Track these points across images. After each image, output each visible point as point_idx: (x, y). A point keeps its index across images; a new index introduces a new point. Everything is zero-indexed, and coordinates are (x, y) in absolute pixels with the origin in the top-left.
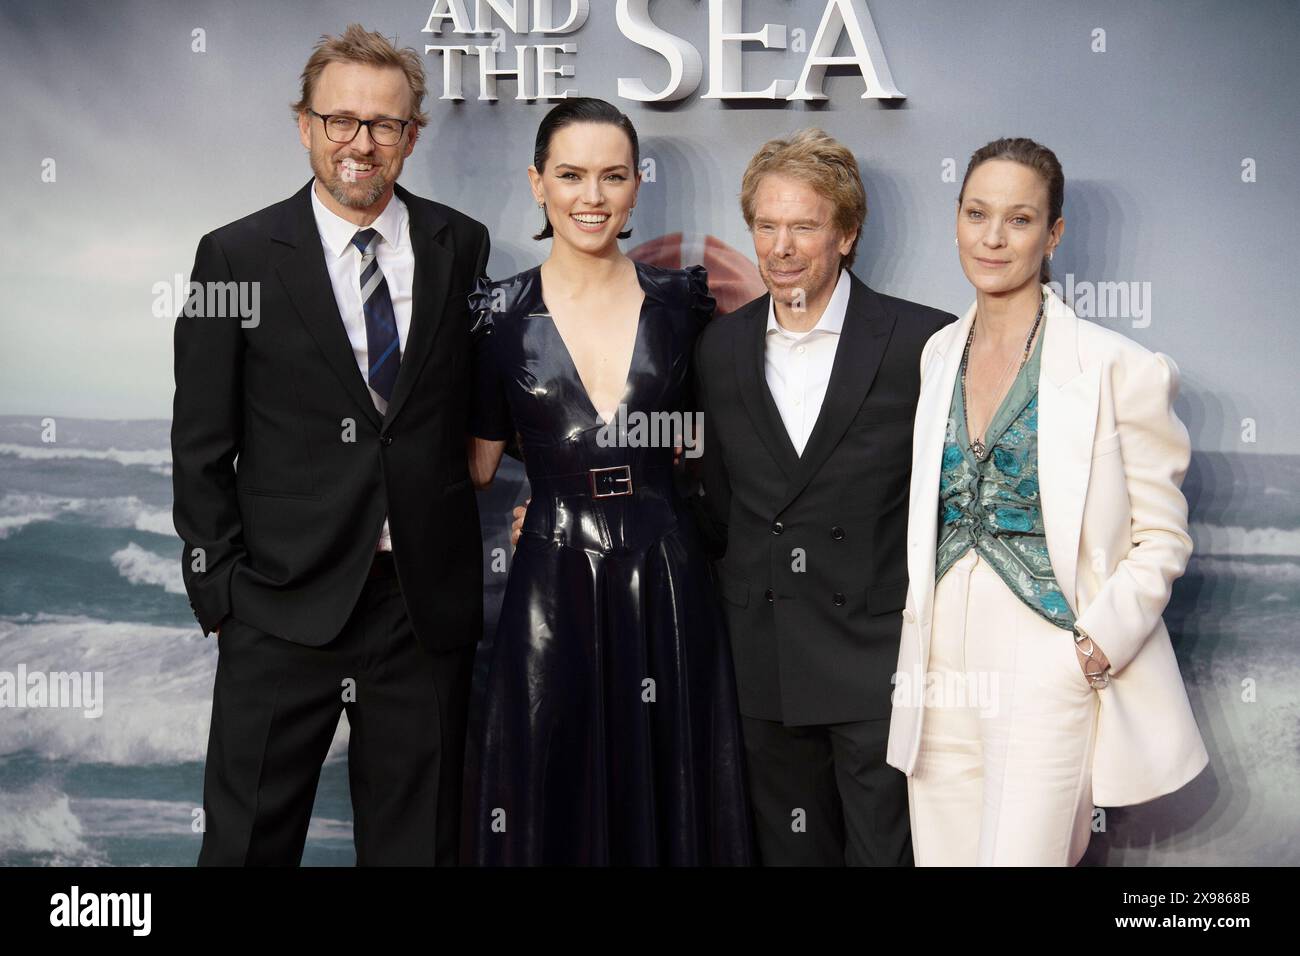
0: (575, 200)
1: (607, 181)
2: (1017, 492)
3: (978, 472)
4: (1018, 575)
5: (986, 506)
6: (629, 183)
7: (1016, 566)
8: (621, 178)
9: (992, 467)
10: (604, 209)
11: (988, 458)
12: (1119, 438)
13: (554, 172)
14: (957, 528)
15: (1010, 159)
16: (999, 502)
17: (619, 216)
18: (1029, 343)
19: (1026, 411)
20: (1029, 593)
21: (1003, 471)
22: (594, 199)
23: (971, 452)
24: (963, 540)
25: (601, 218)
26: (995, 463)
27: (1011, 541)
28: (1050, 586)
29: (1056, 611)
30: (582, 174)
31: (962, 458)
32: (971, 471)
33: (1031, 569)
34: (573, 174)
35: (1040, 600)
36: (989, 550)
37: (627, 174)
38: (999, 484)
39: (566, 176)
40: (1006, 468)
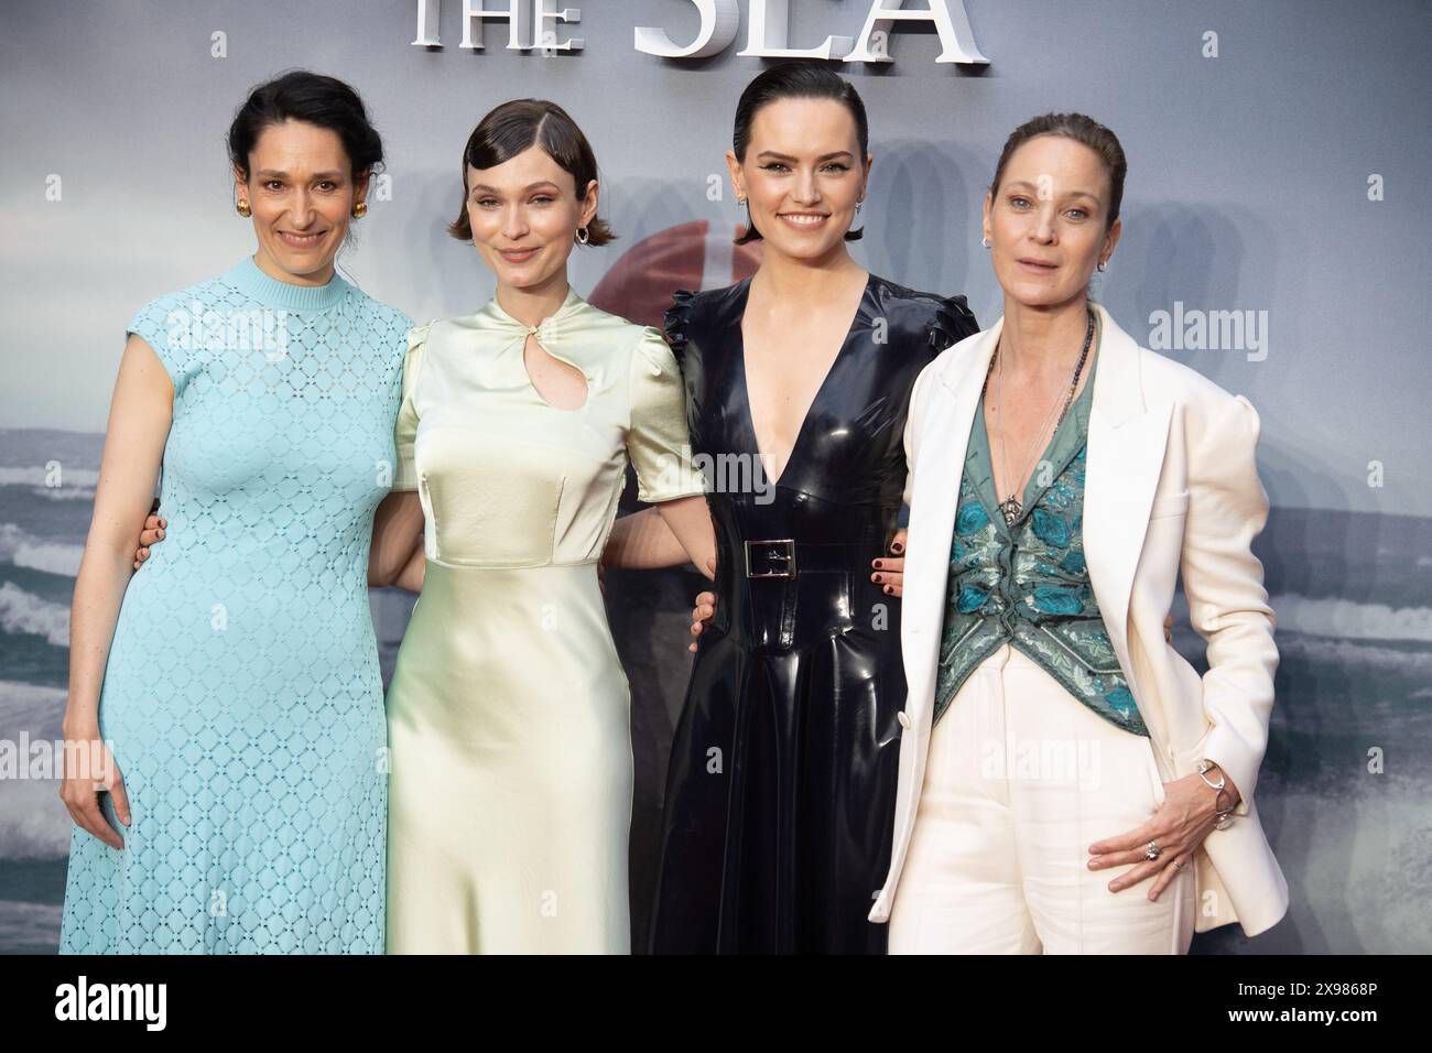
0: (784, 197)
1: (824, 173)
2: (1061, 566)
3: (1009, 539)
4: (1072, 672)
5: (1021, 585)
6: (853, 174)
7: (1068, 661)
8: (843, 168)
9: (1029, 534)
10: (821, 209)
11: (1025, 521)
12: (1188, 501)
13: (757, 162)
14: (983, 617)
15: (1068, 135)
16: (1039, 579)
17: (841, 216)
18: (1078, 374)
19: (1075, 463)
20: (1090, 693)
21: (1044, 539)
22: (807, 197)
23: (999, 513)
24: (992, 633)
25: (816, 220)
26: (1033, 529)
27: (1058, 630)
28: (1116, 680)
29: (1127, 713)
30: (792, 164)
31: (988, 521)
32: (998, 537)
33: (1089, 662)
34: (781, 164)
35: (1107, 699)
36: (1030, 643)
37: (851, 162)
38: (1037, 557)
39: (771, 166)
40: (1050, 535)
